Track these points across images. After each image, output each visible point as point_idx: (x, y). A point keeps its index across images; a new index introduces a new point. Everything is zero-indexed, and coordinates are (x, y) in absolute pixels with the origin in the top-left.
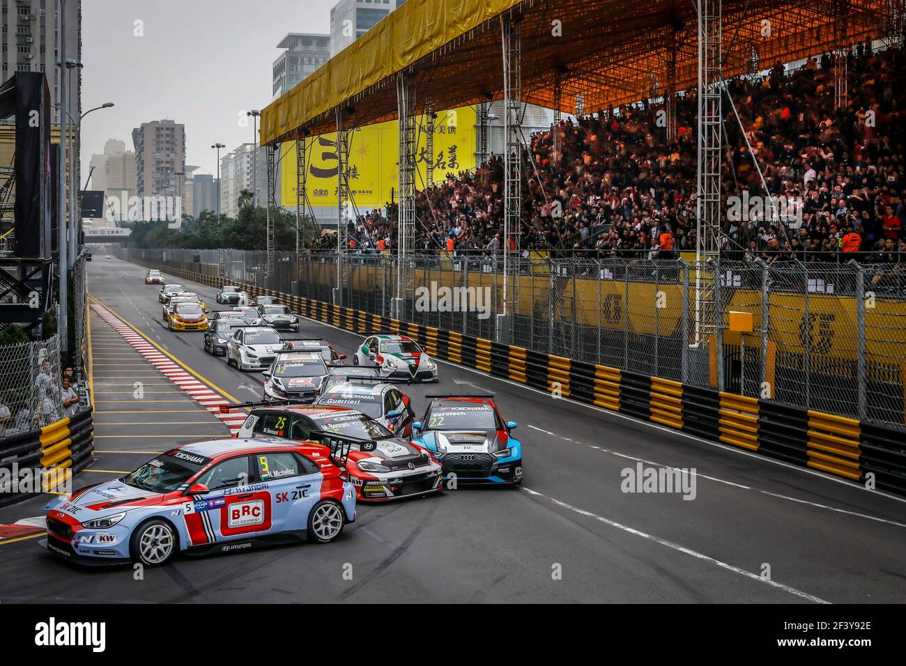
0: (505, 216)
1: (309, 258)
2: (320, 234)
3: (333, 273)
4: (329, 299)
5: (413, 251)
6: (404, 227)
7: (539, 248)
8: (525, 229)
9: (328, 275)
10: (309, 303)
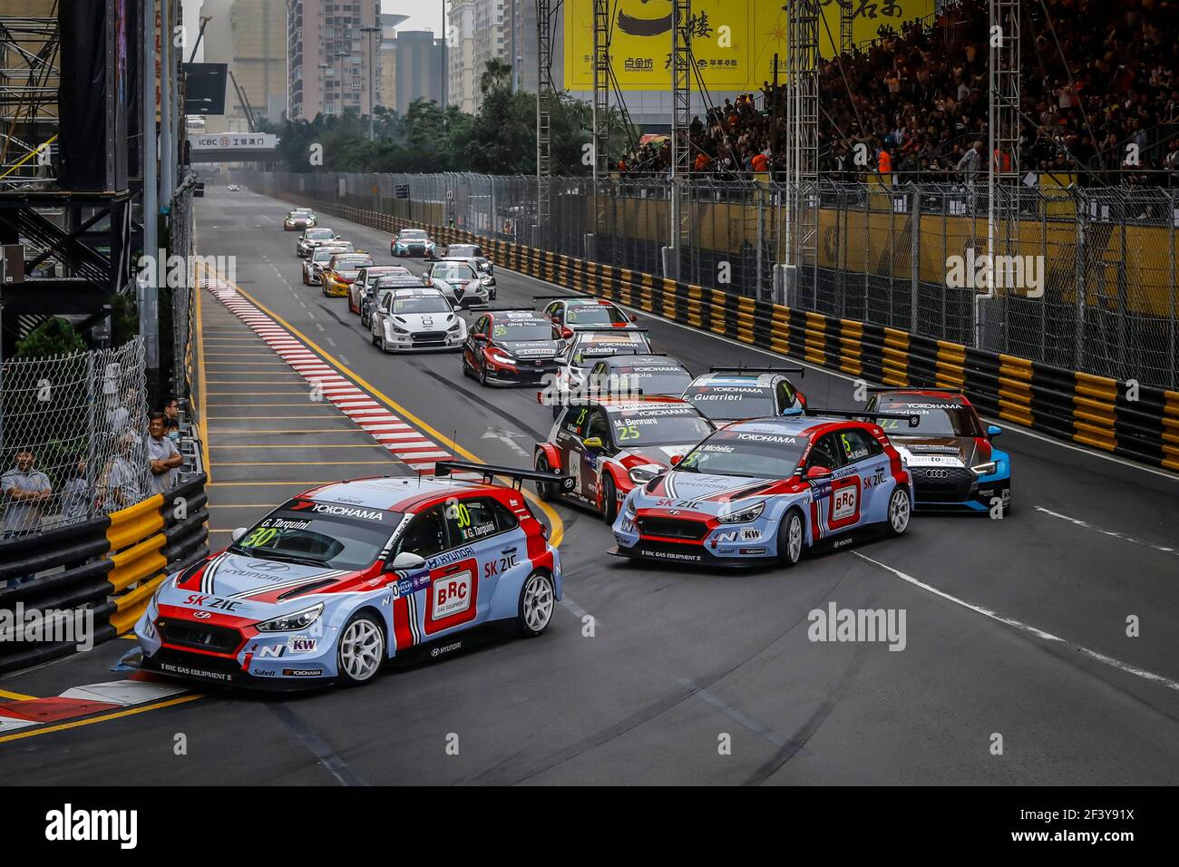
0: (992, 106)
1: (617, 189)
2: (638, 143)
3: (662, 218)
4: (654, 267)
5: (815, 174)
6: (798, 130)
7: (1056, 167)
8: (1029, 132)
9: (653, 223)
10: (617, 275)
